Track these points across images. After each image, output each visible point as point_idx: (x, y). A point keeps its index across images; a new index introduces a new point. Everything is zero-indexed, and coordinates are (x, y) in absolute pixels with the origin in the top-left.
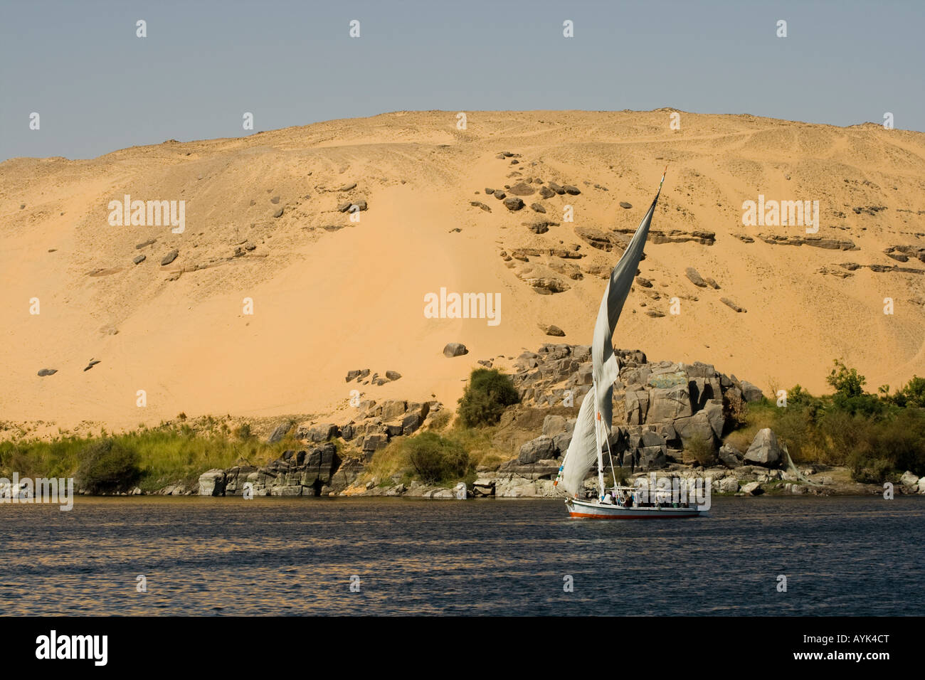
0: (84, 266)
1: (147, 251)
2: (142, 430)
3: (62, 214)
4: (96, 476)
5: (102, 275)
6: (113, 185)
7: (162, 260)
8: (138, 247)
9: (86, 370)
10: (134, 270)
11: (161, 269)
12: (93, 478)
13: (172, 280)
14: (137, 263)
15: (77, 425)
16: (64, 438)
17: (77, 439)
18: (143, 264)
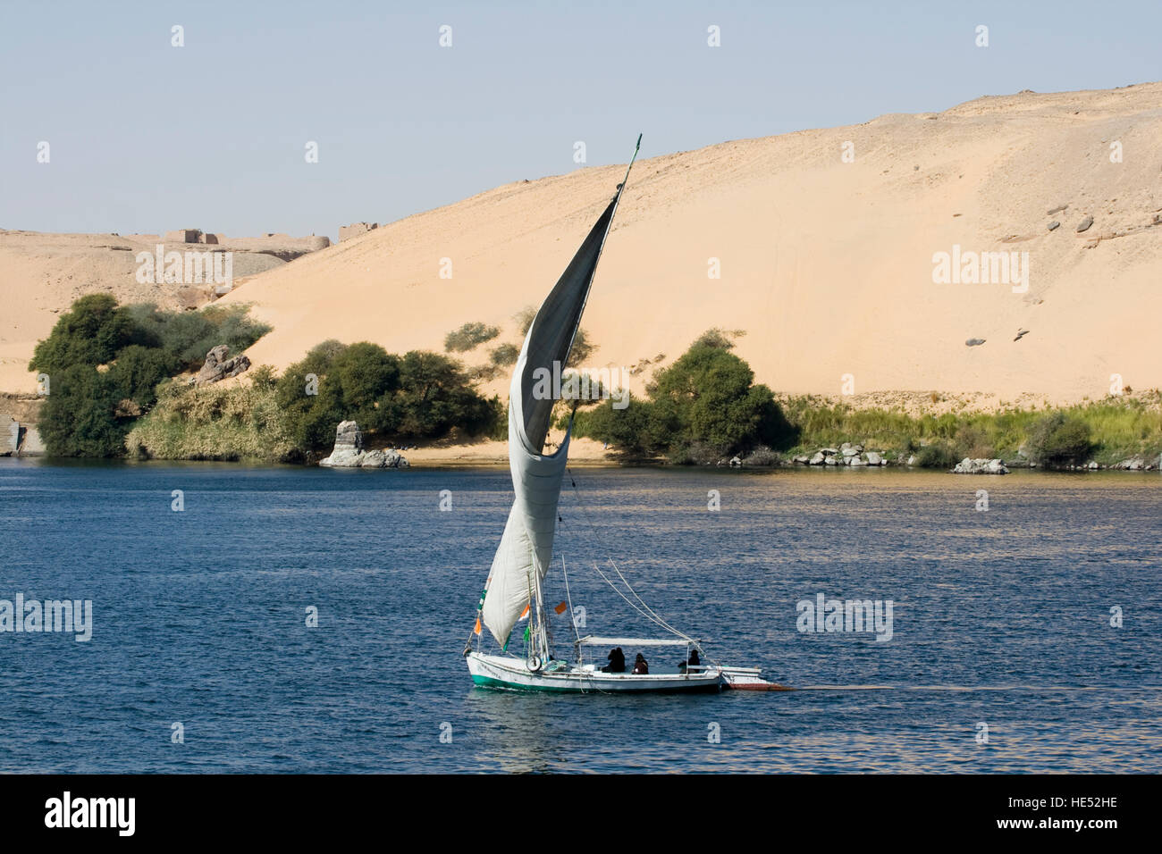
0: (994, 232)
1: (1060, 217)
2: (1087, 402)
3: (960, 177)
4: (1050, 449)
5: (1015, 241)
6: (1010, 147)
7: (1077, 226)
8: (1050, 213)
9: (1016, 340)
10: (1049, 237)
11: (1078, 236)
12: (1046, 451)
13: (1090, 248)
14: (1051, 230)
15: (1018, 398)
16: (1006, 410)
17: (1020, 411)
18: (1058, 231)
